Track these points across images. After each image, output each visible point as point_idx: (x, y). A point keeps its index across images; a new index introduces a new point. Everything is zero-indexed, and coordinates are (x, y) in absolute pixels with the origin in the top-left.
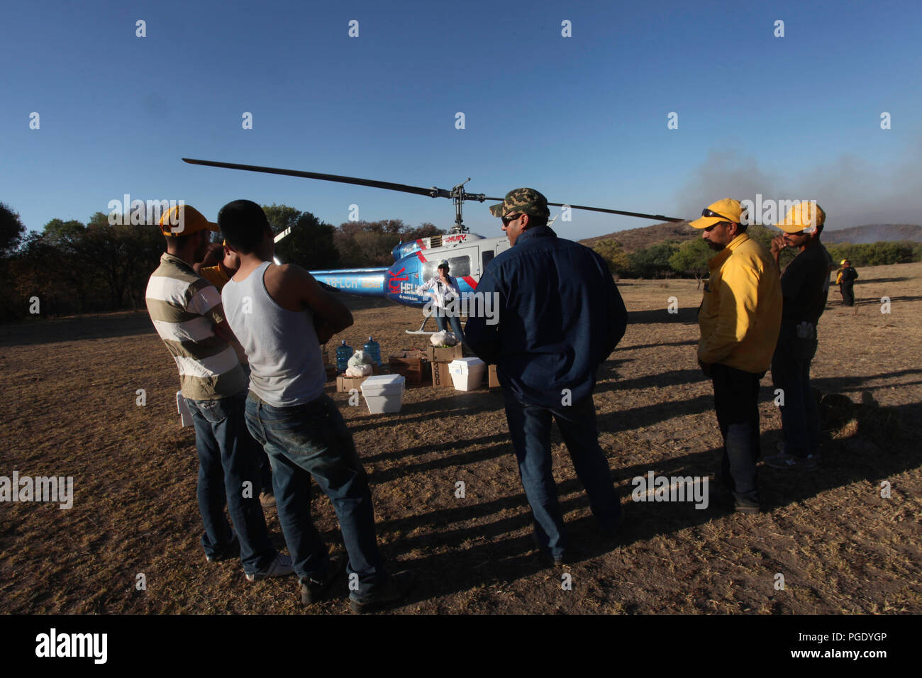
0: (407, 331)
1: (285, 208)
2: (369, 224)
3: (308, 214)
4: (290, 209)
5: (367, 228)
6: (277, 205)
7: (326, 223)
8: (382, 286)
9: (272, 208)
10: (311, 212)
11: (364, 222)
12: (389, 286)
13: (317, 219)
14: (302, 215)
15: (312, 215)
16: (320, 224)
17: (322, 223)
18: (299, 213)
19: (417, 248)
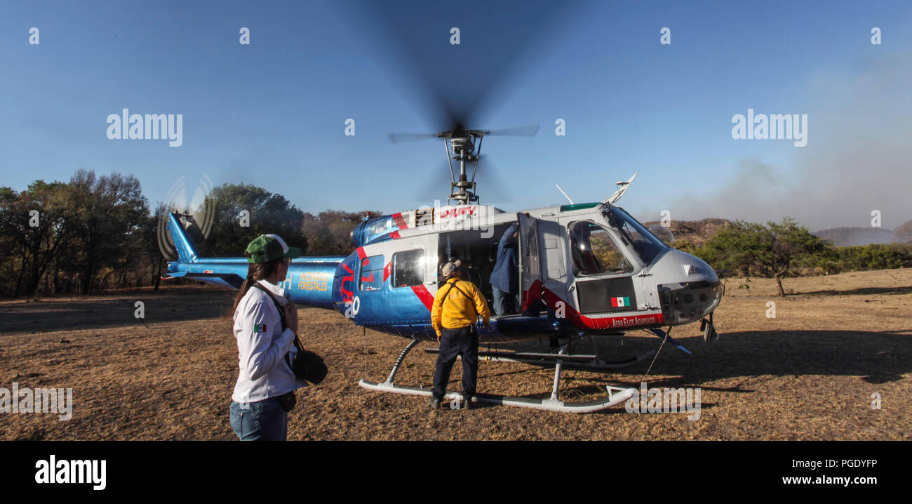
0: (361, 383)
1: (254, 188)
2: (348, 214)
3: (279, 196)
4: (260, 189)
5: (346, 218)
6: (245, 185)
7: (297, 207)
8: (331, 288)
9: (238, 188)
10: (281, 194)
11: (344, 213)
12: (341, 289)
13: (288, 202)
14: (271, 197)
15: (282, 197)
16: (290, 208)
17: (293, 207)
18: (269, 194)
19: (393, 226)
